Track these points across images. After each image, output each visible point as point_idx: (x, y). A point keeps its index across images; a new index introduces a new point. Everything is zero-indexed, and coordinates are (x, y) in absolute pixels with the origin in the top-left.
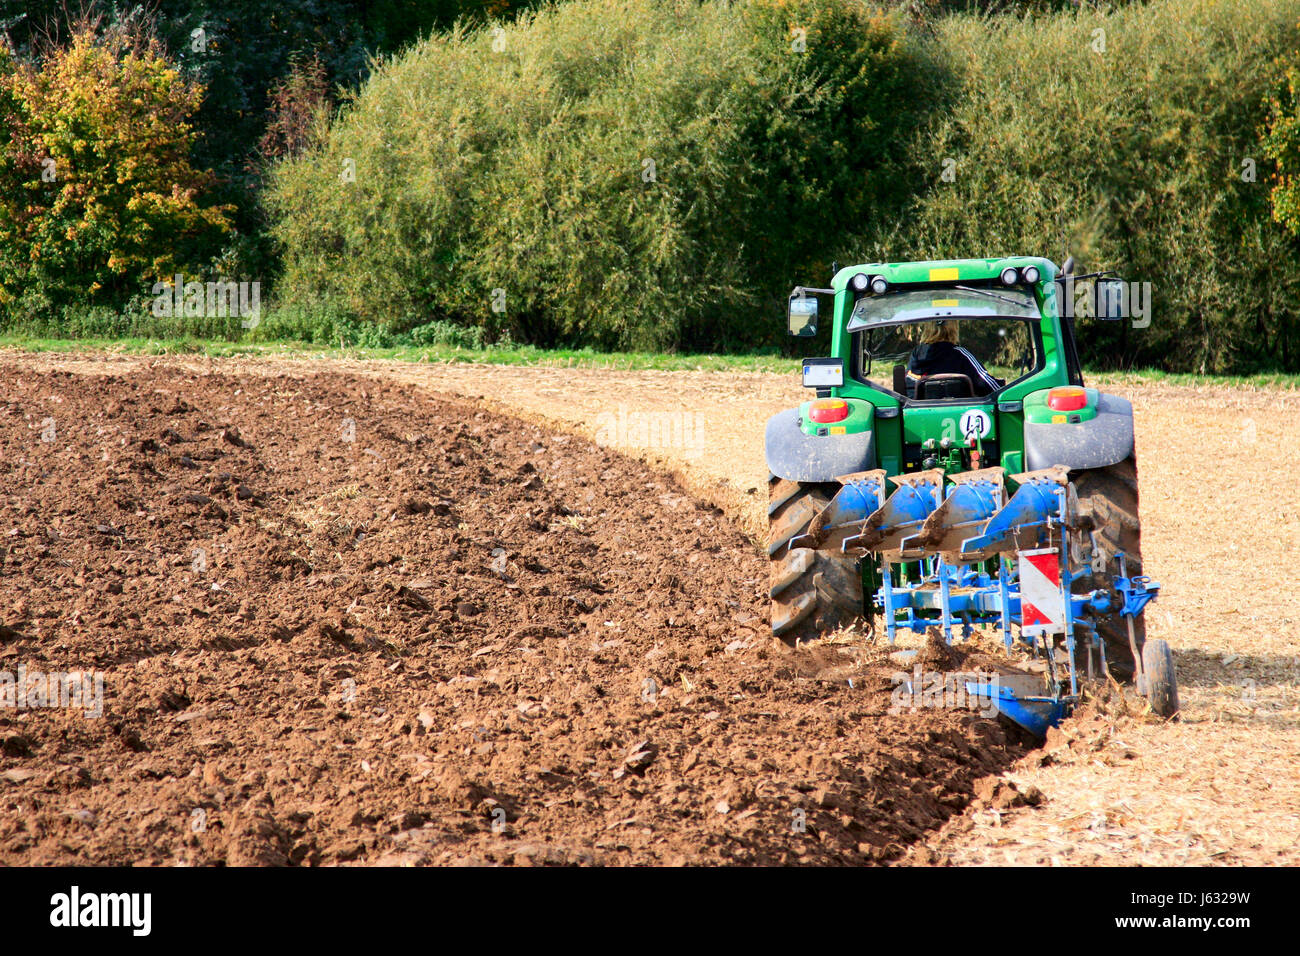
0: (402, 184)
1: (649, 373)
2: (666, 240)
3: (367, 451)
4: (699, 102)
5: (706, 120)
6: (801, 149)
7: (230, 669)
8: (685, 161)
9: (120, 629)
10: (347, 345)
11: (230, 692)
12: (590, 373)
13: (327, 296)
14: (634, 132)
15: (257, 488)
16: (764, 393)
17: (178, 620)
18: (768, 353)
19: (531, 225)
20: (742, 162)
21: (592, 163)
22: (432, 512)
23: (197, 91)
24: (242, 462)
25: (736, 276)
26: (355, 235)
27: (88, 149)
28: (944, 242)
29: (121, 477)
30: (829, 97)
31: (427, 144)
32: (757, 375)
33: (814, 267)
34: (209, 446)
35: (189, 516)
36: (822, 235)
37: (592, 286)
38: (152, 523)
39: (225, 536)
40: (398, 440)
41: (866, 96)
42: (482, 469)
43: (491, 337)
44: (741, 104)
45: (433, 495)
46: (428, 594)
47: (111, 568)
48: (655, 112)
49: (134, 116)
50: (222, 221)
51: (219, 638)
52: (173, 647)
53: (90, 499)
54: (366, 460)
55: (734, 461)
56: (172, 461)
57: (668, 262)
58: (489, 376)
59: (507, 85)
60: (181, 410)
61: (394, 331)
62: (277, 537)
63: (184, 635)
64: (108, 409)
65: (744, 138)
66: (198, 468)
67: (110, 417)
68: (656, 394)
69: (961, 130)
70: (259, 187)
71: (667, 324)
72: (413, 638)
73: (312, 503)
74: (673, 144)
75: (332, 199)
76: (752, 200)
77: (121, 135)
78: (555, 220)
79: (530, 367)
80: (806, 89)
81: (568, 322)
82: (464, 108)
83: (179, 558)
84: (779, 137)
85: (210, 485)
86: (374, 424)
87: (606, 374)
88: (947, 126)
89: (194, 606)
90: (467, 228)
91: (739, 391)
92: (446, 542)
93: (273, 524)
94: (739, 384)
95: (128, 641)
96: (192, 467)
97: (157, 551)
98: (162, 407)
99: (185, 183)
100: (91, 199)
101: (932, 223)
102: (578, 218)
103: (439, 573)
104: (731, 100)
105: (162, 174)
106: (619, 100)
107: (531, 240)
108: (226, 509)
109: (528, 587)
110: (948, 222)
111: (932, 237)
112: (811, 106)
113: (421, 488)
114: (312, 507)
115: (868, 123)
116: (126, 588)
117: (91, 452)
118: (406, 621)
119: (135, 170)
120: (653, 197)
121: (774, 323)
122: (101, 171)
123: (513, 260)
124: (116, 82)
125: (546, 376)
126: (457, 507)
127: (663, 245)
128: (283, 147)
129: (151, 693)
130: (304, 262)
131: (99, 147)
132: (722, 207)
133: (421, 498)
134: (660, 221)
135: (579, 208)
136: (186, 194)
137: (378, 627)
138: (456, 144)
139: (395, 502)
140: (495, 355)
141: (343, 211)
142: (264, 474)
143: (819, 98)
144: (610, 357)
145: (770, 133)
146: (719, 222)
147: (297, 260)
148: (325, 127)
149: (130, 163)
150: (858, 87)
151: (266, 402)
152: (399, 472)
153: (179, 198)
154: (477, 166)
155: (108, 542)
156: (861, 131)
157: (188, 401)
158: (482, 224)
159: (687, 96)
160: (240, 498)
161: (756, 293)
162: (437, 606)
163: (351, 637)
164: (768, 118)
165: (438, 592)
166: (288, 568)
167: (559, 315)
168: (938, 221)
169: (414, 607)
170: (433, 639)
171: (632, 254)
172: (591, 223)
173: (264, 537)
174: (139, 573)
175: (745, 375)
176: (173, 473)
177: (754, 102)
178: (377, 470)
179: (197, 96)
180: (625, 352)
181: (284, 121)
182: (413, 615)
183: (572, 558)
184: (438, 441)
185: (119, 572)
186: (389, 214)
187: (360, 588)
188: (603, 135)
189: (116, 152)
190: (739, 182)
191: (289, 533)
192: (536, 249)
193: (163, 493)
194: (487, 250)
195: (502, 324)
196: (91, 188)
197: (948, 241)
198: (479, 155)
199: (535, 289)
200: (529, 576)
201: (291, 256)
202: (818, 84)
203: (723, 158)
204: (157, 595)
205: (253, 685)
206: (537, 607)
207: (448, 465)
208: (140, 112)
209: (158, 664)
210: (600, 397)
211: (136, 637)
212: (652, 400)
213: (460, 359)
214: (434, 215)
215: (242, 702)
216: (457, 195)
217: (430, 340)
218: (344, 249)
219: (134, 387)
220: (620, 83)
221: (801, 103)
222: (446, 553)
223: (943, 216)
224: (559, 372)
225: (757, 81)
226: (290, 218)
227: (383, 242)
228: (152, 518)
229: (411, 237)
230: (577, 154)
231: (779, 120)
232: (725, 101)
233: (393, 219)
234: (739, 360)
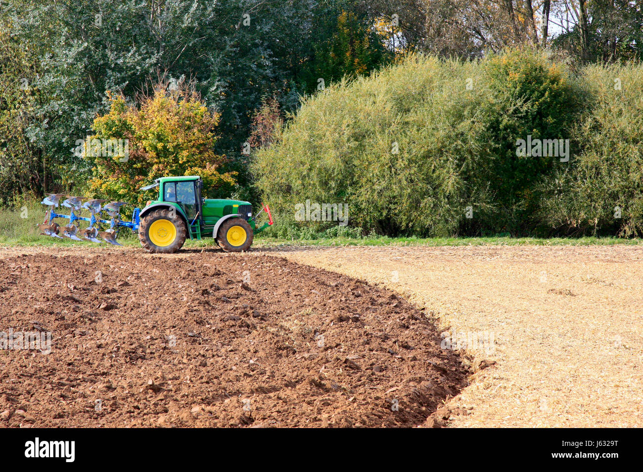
0: (319, 158)
1: (445, 247)
2: (451, 181)
3: (313, 291)
4: (466, 113)
5: (469, 121)
6: (517, 134)
7: (271, 403)
8: (459, 142)
9: (211, 384)
10: (294, 239)
11: (273, 414)
12: (416, 248)
13: (284, 215)
14: (433, 129)
15: (261, 311)
16: (504, 256)
17: (238, 379)
18: (504, 236)
19: (384, 176)
20: (488, 142)
21: (413, 145)
22: (351, 321)
23: (216, 116)
24: (252, 299)
25: (486, 199)
26: (296, 184)
27: (164, 147)
28: (590, 177)
29: (195, 308)
30: (530, 108)
31: (331, 139)
32: (499, 247)
33: (525, 192)
34: (234, 291)
35: (231, 326)
36: (529, 176)
37: (416, 205)
38: (214, 331)
39: (251, 336)
40: (326, 285)
41: (549, 107)
42: (371, 298)
43: (366, 232)
44: (486, 113)
45: (349, 312)
46: (357, 362)
47: (200, 354)
48: (443, 118)
49: (186, 130)
50: (232, 181)
51: (260, 388)
52: (238, 393)
53: (182, 320)
54: (313, 296)
55: (494, 290)
56: (218, 299)
57: (452, 192)
58: (366, 251)
59: (369, 108)
60: (218, 274)
61: (318, 231)
62: (277, 336)
63: (242, 386)
64: (182, 275)
65: (488, 130)
66: (231, 302)
67: (184, 278)
68: (450, 258)
69: (597, 122)
70: (248, 163)
71: (454, 223)
72: (354, 384)
73: (290, 318)
74: (453, 134)
75: (286, 166)
76: (494, 160)
77: (180, 140)
78: (395, 173)
79: (386, 247)
80: (519, 104)
81: (404, 224)
82: (348, 120)
83: (232, 348)
84: (505, 129)
85: (239, 311)
86: (313, 277)
87: (424, 249)
88: (590, 120)
89: (244, 372)
90: (352, 179)
91: (491, 255)
92: (360, 335)
93: (274, 329)
94: (491, 251)
95: (216, 390)
96: (227, 302)
97: (219, 344)
98: (207, 273)
99: (212, 162)
100: (167, 171)
101: (584, 168)
102: (407, 172)
103: (360, 351)
104: (482, 111)
105: (200, 158)
106: (426, 113)
107: (384, 184)
108: (249, 322)
109: (405, 357)
110: (592, 168)
111: (584, 176)
112: (522, 113)
113: (343, 309)
114: (289, 320)
115: (550, 120)
116: (209, 364)
117: (178, 296)
118: (350, 376)
119: (187, 157)
120: (444, 161)
121: (506, 220)
122: (171, 157)
123: (375, 194)
124: (177, 114)
125: (394, 251)
126: (362, 317)
127: (450, 184)
128: (260, 142)
129: (235, 416)
130: (272, 199)
131: (170, 146)
132: (479, 164)
133: (345, 314)
134: (448, 172)
135: (408, 167)
136: (213, 168)
137: (336, 379)
138: (345, 138)
139: (331, 317)
140: (368, 241)
141: (290, 173)
142: (263, 305)
143: (525, 108)
144: (425, 240)
145: (501, 126)
146: (477, 172)
147: (269, 198)
148: (280, 132)
149: (185, 153)
150: (545, 102)
151: (259, 268)
152: (330, 301)
153: (210, 170)
154: (356, 149)
155: (194, 341)
156: (547, 124)
157: (220, 269)
158: (359, 177)
159: (460, 110)
160: (254, 317)
161: (496, 206)
162: (363, 368)
163: (324, 385)
164: (500, 119)
165: (362, 360)
166: (285, 351)
167: (399, 220)
168: (587, 167)
169: (353, 369)
170: (364, 384)
171: (434, 189)
172: (413, 174)
173: (271, 336)
174: (213, 356)
175: (493, 247)
176: (219, 305)
177: (493, 112)
178: (319, 300)
179: (217, 119)
180: (432, 237)
181: (260, 130)
182: (353, 373)
183: (424, 342)
184: (346, 285)
185: (203, 356)
186: (313, 174)
187: (324, 360)
188: (418, 130)
189: (178, 147)
190: (486, 152)
191: (282, 333)
192: (387, 188)
193: (216, 316)
194: (362, 190)
195: (371, 225)
196: (167, 166)
197: (593, 177)
198: (357, 143)
199: (387, 208)
200: (405, 351)
201: (266, 196)
202: (525, 102)
203: (478, 140)
204: (224, 367)
205: (284, 411)
206: (413, 367)
207: (353, 297)
208: (189, 128)
209: (235, 401)
210: (422, 260)
211: (220, 388)
212: (448, 261)
213: (351, 244)
214: (336, 173)
215: (280, 419)
216: (347, 163)
217: (336, 235)
218: (291, 192)
219: (193, 264)
220: (426, 105)
221: (516, 111)
222: (361, 341)
223: (590, 164)
224: (401, 249)
225: (494, 101)
226: (264, 177)
227: (310, 187)
228: (214, 328)
229: (325, 184)
230: (405, 140)
231: (505, 121)
232: (478, 112)
233: (315, 176)
234: (490, 239)
